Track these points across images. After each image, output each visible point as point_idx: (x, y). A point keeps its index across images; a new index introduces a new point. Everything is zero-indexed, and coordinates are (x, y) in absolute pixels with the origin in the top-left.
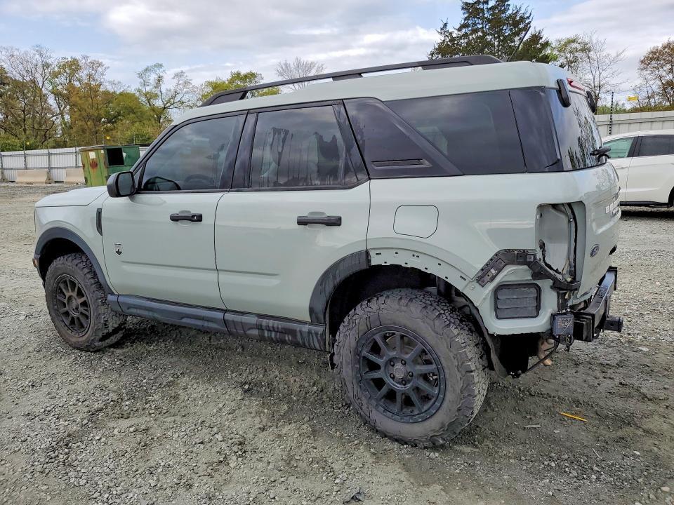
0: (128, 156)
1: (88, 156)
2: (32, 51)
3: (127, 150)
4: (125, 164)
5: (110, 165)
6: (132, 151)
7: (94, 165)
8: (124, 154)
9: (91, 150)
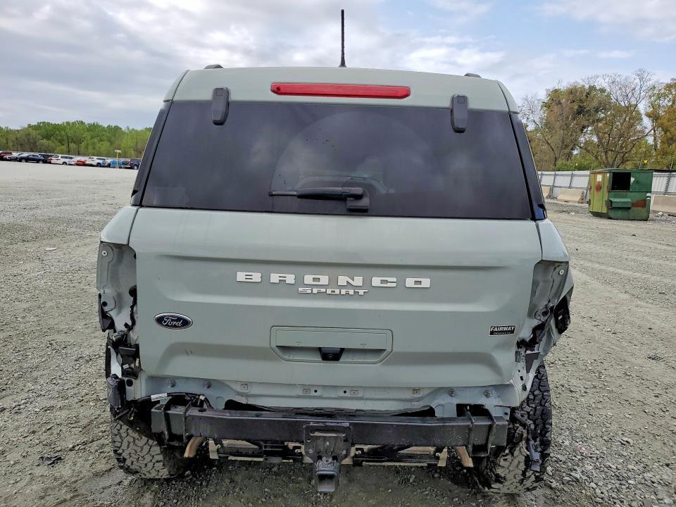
0: (637, 182)
1: (595, 179)
2: (634, 76)
3: (637, 175)
4: (631, 190)
5: (613, 188)
6: (642, 177)
7: (599, 188)
8: (632, 179)
9: (599, 173)
